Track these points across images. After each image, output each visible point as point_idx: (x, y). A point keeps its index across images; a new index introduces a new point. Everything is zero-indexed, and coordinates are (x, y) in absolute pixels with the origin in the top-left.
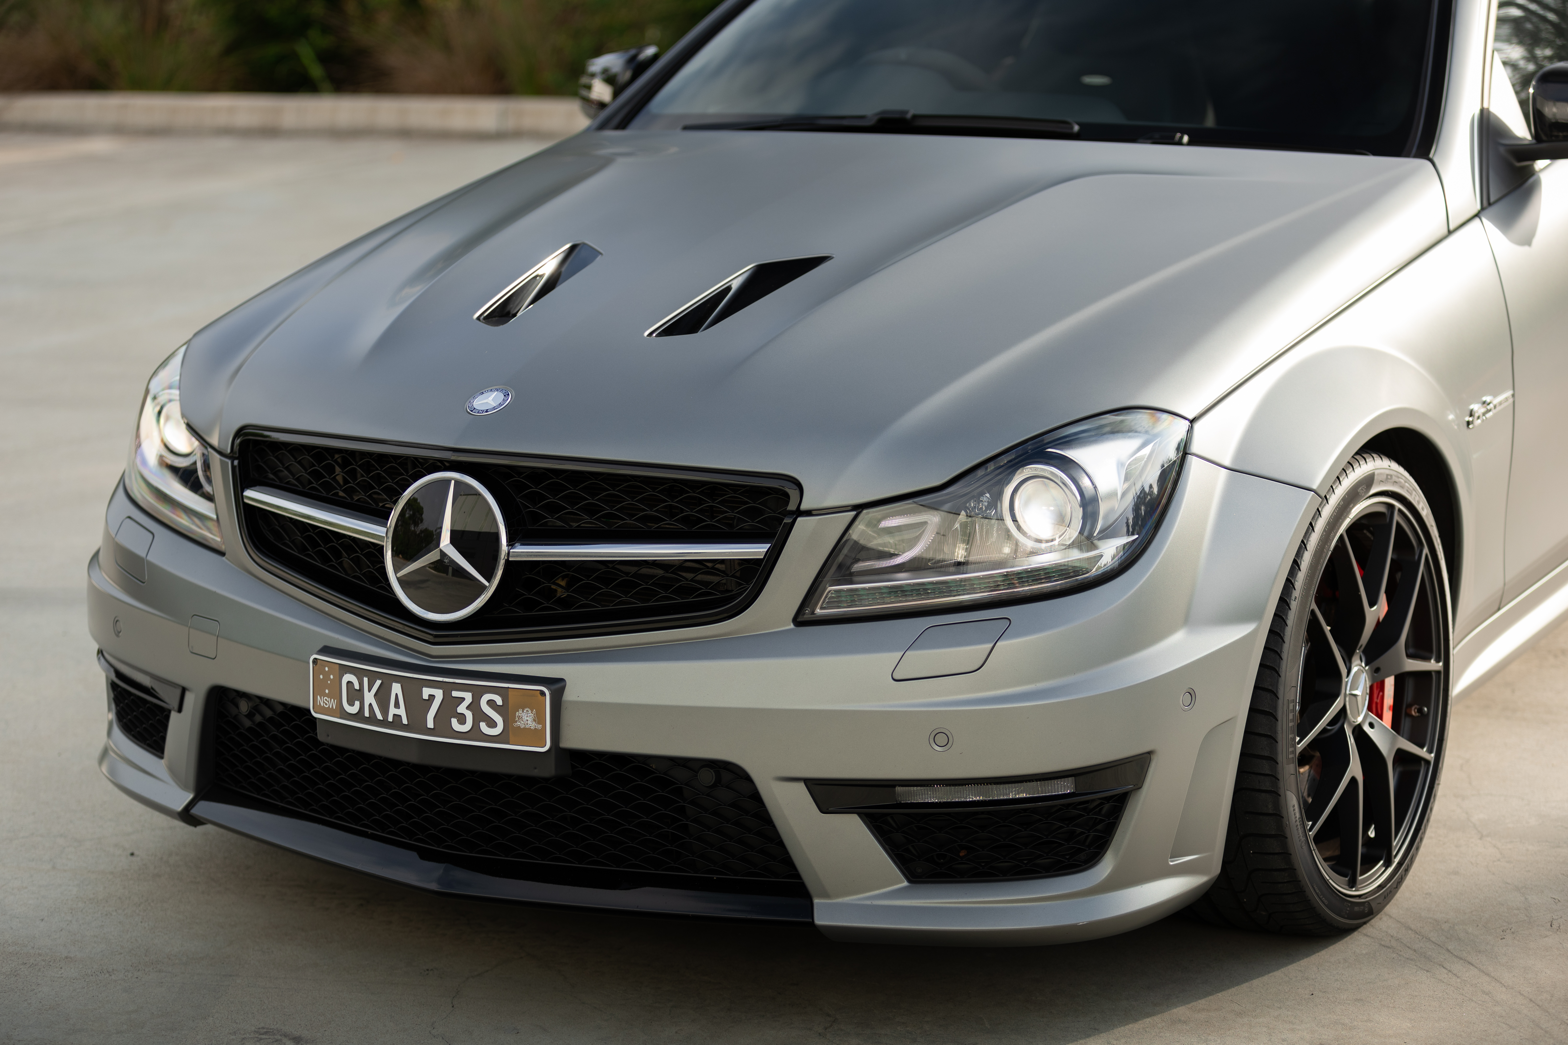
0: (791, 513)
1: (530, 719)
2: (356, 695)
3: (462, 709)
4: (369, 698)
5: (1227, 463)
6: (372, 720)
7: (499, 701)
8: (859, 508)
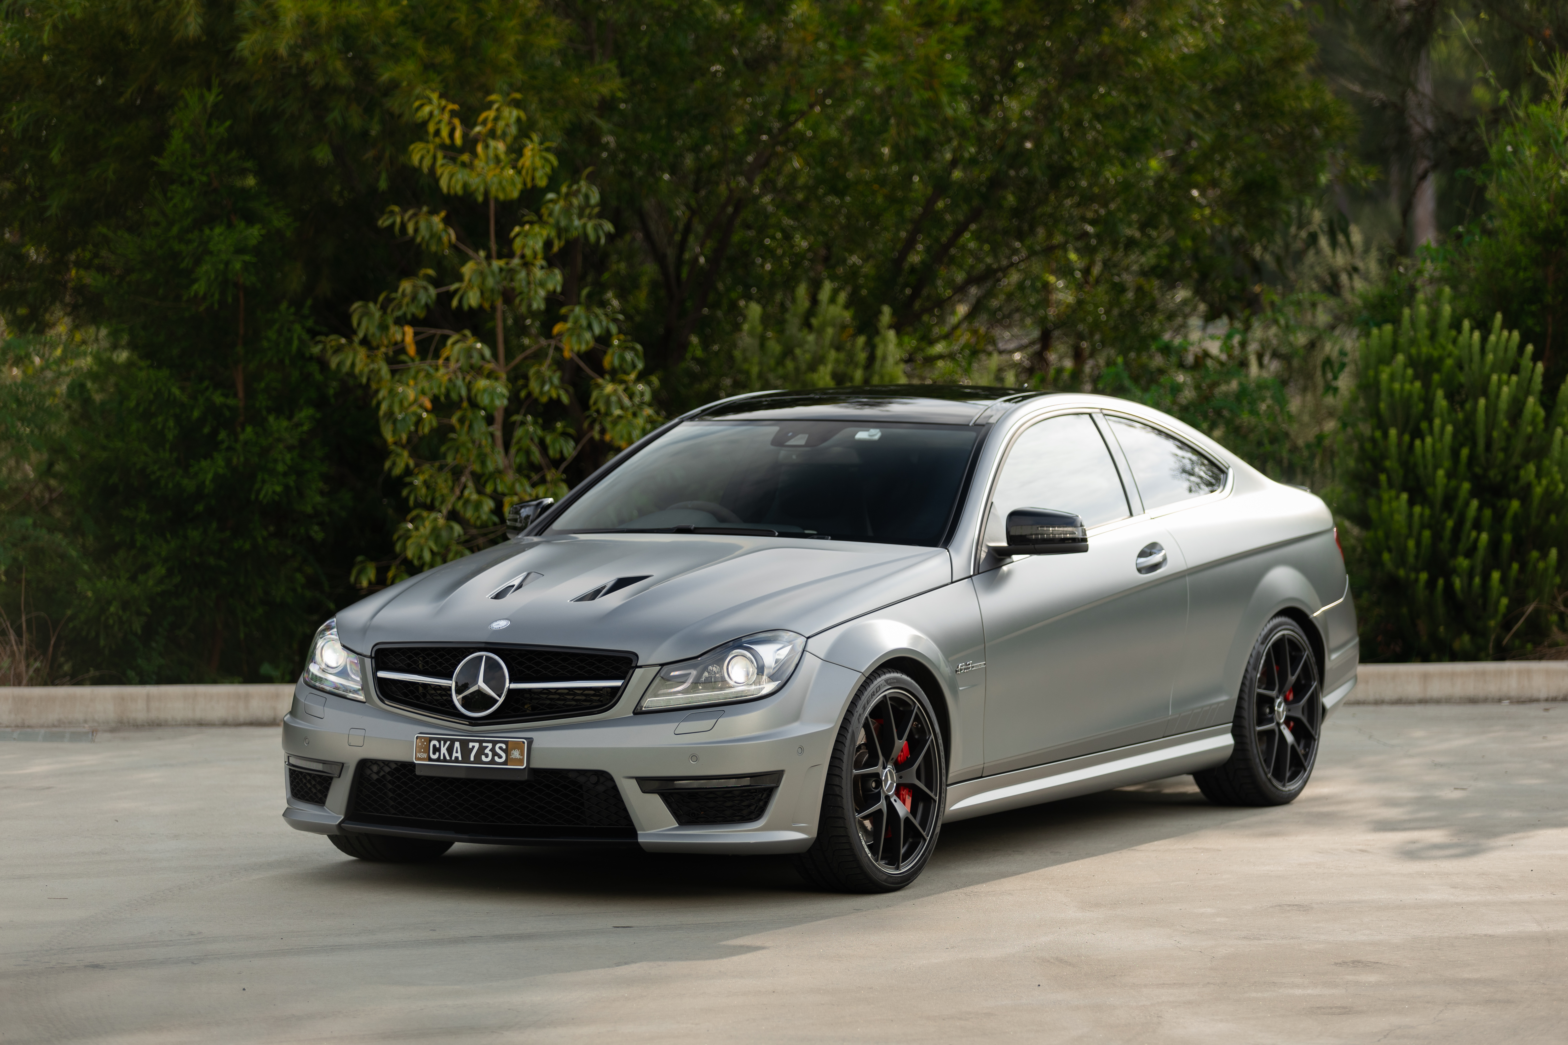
0: (633, 667)
1: (518, 754)
2: (436, 750)
3: (487, 751)
4: (444, 750)
5: (822, 657)
6: (445, 760)
7: (504, 746)
8: (662, 665)
